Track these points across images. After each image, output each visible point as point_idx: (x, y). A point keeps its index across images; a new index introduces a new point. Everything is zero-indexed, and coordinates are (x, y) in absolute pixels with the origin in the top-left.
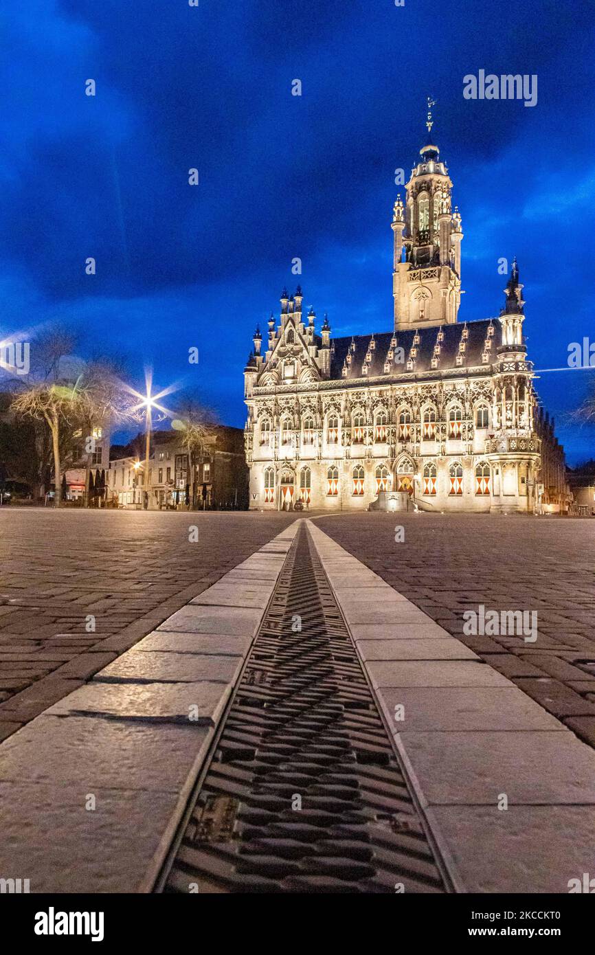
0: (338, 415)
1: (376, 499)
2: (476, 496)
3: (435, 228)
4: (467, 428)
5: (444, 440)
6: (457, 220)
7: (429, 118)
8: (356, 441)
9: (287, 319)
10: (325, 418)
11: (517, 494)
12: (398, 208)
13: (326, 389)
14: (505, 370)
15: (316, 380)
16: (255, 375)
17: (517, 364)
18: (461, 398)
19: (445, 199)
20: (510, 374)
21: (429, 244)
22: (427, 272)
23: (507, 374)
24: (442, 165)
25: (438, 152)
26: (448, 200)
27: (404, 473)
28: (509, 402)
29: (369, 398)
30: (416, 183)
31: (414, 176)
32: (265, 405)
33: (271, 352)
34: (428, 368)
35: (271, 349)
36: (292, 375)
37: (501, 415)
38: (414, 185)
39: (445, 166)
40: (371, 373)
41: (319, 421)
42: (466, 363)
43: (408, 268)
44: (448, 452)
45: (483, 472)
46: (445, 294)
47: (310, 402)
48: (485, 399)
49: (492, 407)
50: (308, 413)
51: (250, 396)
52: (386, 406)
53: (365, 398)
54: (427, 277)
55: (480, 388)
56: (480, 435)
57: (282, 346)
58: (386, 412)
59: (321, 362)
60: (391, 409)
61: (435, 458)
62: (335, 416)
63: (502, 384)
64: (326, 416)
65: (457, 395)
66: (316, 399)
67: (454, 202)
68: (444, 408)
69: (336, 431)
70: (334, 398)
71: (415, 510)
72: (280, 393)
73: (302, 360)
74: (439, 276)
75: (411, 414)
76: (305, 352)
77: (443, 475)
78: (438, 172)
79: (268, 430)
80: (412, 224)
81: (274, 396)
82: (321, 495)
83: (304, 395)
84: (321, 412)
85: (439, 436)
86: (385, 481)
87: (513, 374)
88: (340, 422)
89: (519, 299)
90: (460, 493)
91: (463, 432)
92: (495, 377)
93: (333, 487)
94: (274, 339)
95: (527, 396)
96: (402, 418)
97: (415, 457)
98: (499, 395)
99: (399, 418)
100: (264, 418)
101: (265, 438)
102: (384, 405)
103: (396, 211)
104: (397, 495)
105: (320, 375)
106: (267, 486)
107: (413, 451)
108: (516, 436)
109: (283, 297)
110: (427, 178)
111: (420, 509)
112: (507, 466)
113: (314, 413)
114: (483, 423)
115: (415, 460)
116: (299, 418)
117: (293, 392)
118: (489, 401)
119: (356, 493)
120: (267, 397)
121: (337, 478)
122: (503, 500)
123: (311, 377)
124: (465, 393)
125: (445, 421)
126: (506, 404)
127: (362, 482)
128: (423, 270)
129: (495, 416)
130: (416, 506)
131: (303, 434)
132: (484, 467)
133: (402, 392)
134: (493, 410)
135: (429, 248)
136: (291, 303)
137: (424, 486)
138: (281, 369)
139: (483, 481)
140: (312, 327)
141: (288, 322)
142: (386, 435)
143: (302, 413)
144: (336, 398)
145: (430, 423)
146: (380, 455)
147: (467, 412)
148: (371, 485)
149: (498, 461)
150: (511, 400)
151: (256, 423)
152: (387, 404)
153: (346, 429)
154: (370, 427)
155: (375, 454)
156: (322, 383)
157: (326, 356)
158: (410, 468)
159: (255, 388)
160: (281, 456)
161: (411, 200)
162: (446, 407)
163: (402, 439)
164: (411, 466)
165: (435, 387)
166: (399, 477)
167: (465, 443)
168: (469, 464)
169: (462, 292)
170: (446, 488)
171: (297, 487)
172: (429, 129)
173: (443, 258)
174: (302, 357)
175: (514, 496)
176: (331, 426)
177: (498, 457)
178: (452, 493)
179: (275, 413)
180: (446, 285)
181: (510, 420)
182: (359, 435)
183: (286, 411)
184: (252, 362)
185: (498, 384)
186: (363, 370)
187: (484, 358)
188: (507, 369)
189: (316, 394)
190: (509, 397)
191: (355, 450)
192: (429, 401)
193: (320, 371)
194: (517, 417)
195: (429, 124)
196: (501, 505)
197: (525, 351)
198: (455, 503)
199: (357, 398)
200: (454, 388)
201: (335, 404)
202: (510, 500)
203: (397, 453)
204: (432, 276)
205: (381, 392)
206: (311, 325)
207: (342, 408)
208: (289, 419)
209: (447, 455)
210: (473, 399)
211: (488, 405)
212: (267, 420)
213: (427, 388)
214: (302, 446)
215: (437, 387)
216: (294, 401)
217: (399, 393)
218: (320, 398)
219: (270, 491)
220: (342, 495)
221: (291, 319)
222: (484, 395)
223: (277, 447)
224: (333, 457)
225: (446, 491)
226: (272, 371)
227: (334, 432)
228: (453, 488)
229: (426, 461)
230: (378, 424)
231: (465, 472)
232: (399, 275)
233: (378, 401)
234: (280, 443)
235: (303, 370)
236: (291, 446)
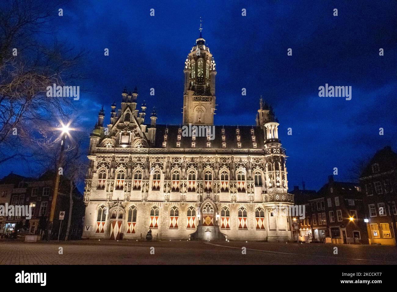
0: (161, 171)
2: (257, 230)
3: (206, 77)
4: (250, 186)
5: (235, 192)
7: (201, 26)
8: (174, 190)
9: (126, 106)
10: (152, 172)
11: (287, 230)
12: (188, 62)
13: (153, 153)
14: (274, 152)
15: (144, 147)
16: (98, 139)
17: (281, 150)
18: (245, 167)
19: (214, 64)
20: (277, 155)
21: (204, 84)
22: (204, 98)
23: (275, 155)
25: (206, 43)
27: (206, 213)
29: (184, 161)
33: (111, 125)
34: (221, 147)
35: (112, 124)
36: (127, 142)
37: (274, 179)
39: (209, 50)
40: (183, 146)
41: (147, 174)
43: (193, 94)
44: (238, 200)
45: (260, 214)
47: (140, 161)
48: (260, 168)
49: (265, 174)
50: (139, 168)
51: (93, 153)
52: (196, 168)
53: (181, 161)
54: (204, 101)
55: (256, 162)
56: (258, 190)
57: (121, 122)
58: (196, 171)
59: (150, 135)
60: (199, 170)
61: (229, 203)
63: (272, 160)
66: (145, 160)
68: (235, 172)
69: (159, 182)
70: (159, 159)
72: (117, 153)
73: (136, 133)
74: (211, 101)
75: (213, 174)
76: (138, 129)
77: (234, 215)
79: (104, 178)
80: (194, 73)
81: (113, 154)
82: (145, 228)
83: (136, 156)
84: (148, 168)
85: (232, 189)
86: (195, 218)
88: (163, 176)
90: (246, 227)
91: (248, 188)
92: (266, 156)
93: (154, 222)
94: (114, 117)
95: (285, 169)
96: (206, 176)
97: (216, 202)
98: (270, 166)
99: (204, 176)
100: (102, 169)
101: (102, 183)
102: (195, 167)
103: (187, 64)
104: (211, 228)
105: (147, 143)
106: (99, 220)
107: (215, 198)
108: (282, 192)
109: (124, 92)
113: (143, 168)
114: (259, 183)
115: (216, 205)
116: (131, 171)
117: (128, 153)
119: (171, 226)
120: (106, 155)
121: (158, 215)
122: (279, 233)
123: (141, 145)
124: (248, 164)
125: (235, 180)
126: (276, 172)
127: (177, 219)
128: (201, 96)
129: (268, 180)
131: (133, 183)
132: (261, 211)
133: (207, 160)
135: (203, 87)
136: (130, 97)
137: (222, 222)
138: (119, 138)
139: (260, 220)
140: (145, 113)
141: (126, 108)
143: (133, 168)
144: (161, 160)
145: (225, 181)
146: (192, 200)
147: (250, 175)
148: (184, 221)
149: (273, 207)
151: (95, 172)
152: (196, 167)
153: (168, 181)
155: (188, 199)
156: (150, 149)
157: (154, 132)
158: (210, 210)
159: (97, 148)
160: (114, 198)
161: (194, 60)
163: (206, 190)
164: (212, 208)
165: (228, 159)
166: (204, 215)
167: (249, 195)
168: (251, 208)
170: (237, 224)
172: (201, 31)
173: (213, 92)
174: (136, 131)
175: (285, 230)
176: (155, 179)
178: (240, 227)
179: (112, 167)
181: (279, 182)
182: (176, 186)
183: (121, 166)
186: (177, 144)
187: (254, 145)
188: (275, 152)
189: (146, 156)
190: (277, 168)
191: (173, 196)
192: (225, 167)
193: (149, 141)
194: (283, 181)
195: (201, 29)
196: (278, 237)
197: (280, 142)
198: (243, 234)
199: (175, 161)
200: (241, 160)
201: (159, 164)
202: (283, 233)
203: (203, 199)
204: (206, 101)
205: (192, 158)
206: (143, 112)
207: (164, 167)
208: (123, 171)
209: (238, 202)
210: (253, 168)
211: (262, 172)
212: (104, 171)
213: (223, 159)
214: (132, 191)
215: (230, 159)
216: (128, 159)
217: (205, 160)
218: (148, 158)
219: (101, 224)
220: (161, 228)
221: (128, 106)
222: (259, 166)
223: (112, 191)
224: (156, 200)
225: (237, 226)
226: (111, 138)
227: (157, 183)
228: (240, 224)
229: (223, 205)
230: (189, 179)
231: (249, 214)
232: (188, 96)
233: (191, 164)
234: (115, 189)
235: (136, 139)
236: (124, 191)
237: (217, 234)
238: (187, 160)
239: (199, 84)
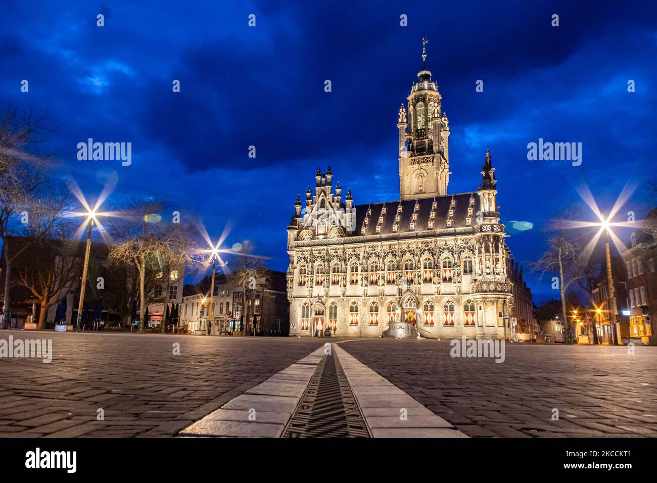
0: (358, 262)
1: (387, 328)
2: (464, 326)
3: (429, 127)
4: (456, 274)
5: (439, 283)
6: (445, 122)
7: (424, 52)
8: (372, 283)
9: (320, 191)
10: (349, 265)
11: (496, 326)
12: (403, 113)
13: (349, 243)
14: (484, 230)
15: (342, 236)
16: (296, 232)
17: (492, 226)
18: (451, 251)
19: (436, 107)
20: (488, 233)
21: (425, 138)
22: (424, 158)
23: (485, 234)
24: (433, 84)
25: (431, 75)
26: (438, 108)
27: (409, 308)
28: (487, 254)
29: (381, 250)
30: (415, 96)
31: (414, 91)
32: (302, 254)
34: (426, 228)
36: (324, 232)
37: (482, 264)
38: (413, 97)
39: (435, 84)
40: (383, 231)
41: (344, 267)
42: (455, 224)
43: (410, 155)
44: (442, 292)
45: (469, 308)
46: (437, 174)
47: (337, 252)
48: (470, 252)
49: (475, 258)
50: (335, 261)
51: (291, 247)
52: (394, 256)
53: (378, 250)
54: (424, 162)
55: (465, 244)
56: (466, 279)
58: (395, 261)
60: (398, 259)
61: (432, 296)
62: (356, 264)
63: (481, 241)
64: (349, 263)
65: (448, 249)
66: (342, 251)
67: (443, 110)
68: (438, 258)
69: (357, 275)
70: (355, 249)
71: (418, 337)
72: (314, 245)
74: (433, 161)
75: (414, 263)
77: (439, 310)
78: (430, 89)
79: (305, 273)
80: (412, 124)
81: (309, 248)
82: (346, 325)
83: (332, 247)
84: (345, 261)
85: (435, 279)
86: (394, 314)
87: (490, 233)
88: (360, 268)
89: (492, 178)
90: (452, 324)
91: (454, 276)
92: (476, 235)
93: (354, 318)
94: (310, 205)
95: (500, 250)
96: (407, 265)
97: (417, 296)
98: (480, 249)
99: (404, 265)
100: (302, 264)
101: (303, 280)
103: (401, 115)
104: (404, 325)
105: (343, 232)
106: (303, 317)
107: (416, 291)
108: (493, 280)
109: (317, 175)
110: (423, 92)
111: (422, 336)
112: (488, 304)
113: (340, 261)
114: (469, 270)
115: (417, 298)
116: (329, 264)
117: (324, 245)
118: (473, 253)
119: (372, 323)
120: (304, 249)
121: (357, 311)
122: (486, 330)
123: (338, 234)
124: (454, 247)
125: (439, 268)
126: (486, 256)
127: (377, 314)
128: (421, 157)
129: (478, 265)
130: (419, 334)
131: (332, 277)
132: (470, 304)
133: (406, 245)
134: (476, 260)
135: (425, 141)
136: (323, 180)
137: (424, 318)
138: (315, 228)
139: (470, 315)
140: (339, 197)
141: (321, 194)
142: (395, 279)
143: (330, 261)
144: (357, 250)
145: (428, 270)
146: (391, 294)
147: (456, 261)
148: (384, 317)
149: (481, 299)
150: (489, 253)
151: (296, 268)
152: (395, 255)
153: (364, 273)
154: (383, 272)
155: (386, 293)
156: (346, 238)
158: (413, 304)
159: (295, 242)
160: (315, 294)
161: (411, 108)
162: (440, 258)
163: (407, 282)
164: (414, 302)
165: (431, 242)
166: (405, 311)
167: (455, 285)
168: (458, 301)
169: (450, 173)
170: (441, 320)
171: (327, 318)
172: (424, 59)
173: (435, 149)
175: (494, 326)
176: (352, 271)
177: (480, 296)
178: (446, 323)
179: (310, 261)
180: (438, 167)
181: (488, 268)
182: (374, 278)
183: (319, 259)
184: (294, 222)
185: (478, 241)
186: (377, 229)
187: (467, 221)
188: (485, 229)
189: (342, 246)
190: (487, 251)
191: (371, 290)
192: (427, 252)
194: (494, 266)
195: (424, 56)
196: (484, 334)
197: (498, 216)
198: (448, 331)
199: (372, 250)
200: (446, 243)
201: (356, 255)
202: (491, 330)
203: (403, 292)
204: (427, 161)
205: (390, 245)
206: (338, 195)
207: (361, 257)
208: (321, 265)
209: (442, 294)
210: (460, 252)
211: (472, 256)
212: (304, 266)
213: (425, 243)
214: (331, 286)
215: (433, 242)
216: (325, 252)
217: (404, 247)
218: (344, 249)
219: (305, 321)
220: (361, 325)
221: (323, 191)
222: (468, 249)
223: (311, 287)
224: (354, 295)
225: (441, 322)
226: (308, 229)
227: (355, 276)
228: (447, 320)
229: (426, 299)
230: (388, 270)
231: (456, 308)
232: (403, 160)
233: (388, 253)
234: (314, 284)
235: (332, 228)
236: (322, 286)
237: (410, 331)
238: (385, 247)
239: (420, 138)
